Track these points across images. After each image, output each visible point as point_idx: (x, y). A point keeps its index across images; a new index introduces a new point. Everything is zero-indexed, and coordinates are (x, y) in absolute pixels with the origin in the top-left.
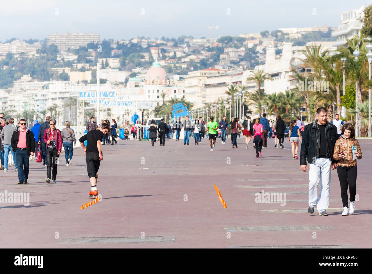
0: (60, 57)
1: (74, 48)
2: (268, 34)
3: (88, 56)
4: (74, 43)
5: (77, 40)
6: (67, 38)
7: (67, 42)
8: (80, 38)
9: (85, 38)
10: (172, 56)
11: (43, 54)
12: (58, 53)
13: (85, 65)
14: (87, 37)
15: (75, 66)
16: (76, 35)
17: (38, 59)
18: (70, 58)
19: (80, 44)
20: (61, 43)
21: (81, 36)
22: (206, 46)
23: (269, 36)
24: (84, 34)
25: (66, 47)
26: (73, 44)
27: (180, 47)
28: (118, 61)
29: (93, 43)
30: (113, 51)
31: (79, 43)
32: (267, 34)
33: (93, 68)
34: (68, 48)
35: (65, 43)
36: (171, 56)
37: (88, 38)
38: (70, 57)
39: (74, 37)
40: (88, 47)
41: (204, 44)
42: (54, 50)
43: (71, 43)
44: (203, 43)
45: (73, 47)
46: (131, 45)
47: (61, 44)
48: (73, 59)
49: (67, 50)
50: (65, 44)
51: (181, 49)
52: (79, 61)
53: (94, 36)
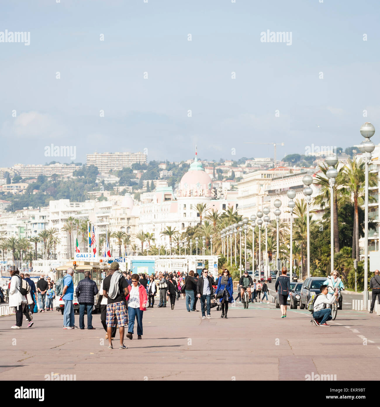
0: (99, 180)
1: (117, 170)
2: (342, 152)
3: (132, 178)
4: (117, 164)
5: (121, 160)
6: (109, 158)
7: (109, 163)
8: (124, 158)
9: (130, 158)
10: (230, 176)
11: (81, 176)
12: (97, 176)
13: (127, 188)
14: (131, 157)
15: (116, 189)
16: (119, 154)
17: (73, 182)
18: (111, 181)
19: (124, 165)
20: (102, 163)
21: (125, 155)
22: (269, 166)
23: (343, 154)
24: (128, 154)
25: (107, 168)
26: (115, 165)
27: (240, 167)
28: (166, 183)
29: (140, 163)
30: (162, 172)
31: (122, 164)
32: (340, 151)
33: (136, 191)
34: (110, 170)
35: (107, 163)
36: (228, 176)
37: (133, 158)
38: (112, 179)
39: (117, 156)
40: (132, 168)
41: (268, 164)
42: (94, 171)
43: (114, 164)
44: (266, 163)
45: (115, 169)
46: (182, 166)
47: (102, 165)
48: (114, 182)
49: (108, 172)
50: (107, 165)
51: (240, 169)
52: (121, 183)
53: (140, 155)
